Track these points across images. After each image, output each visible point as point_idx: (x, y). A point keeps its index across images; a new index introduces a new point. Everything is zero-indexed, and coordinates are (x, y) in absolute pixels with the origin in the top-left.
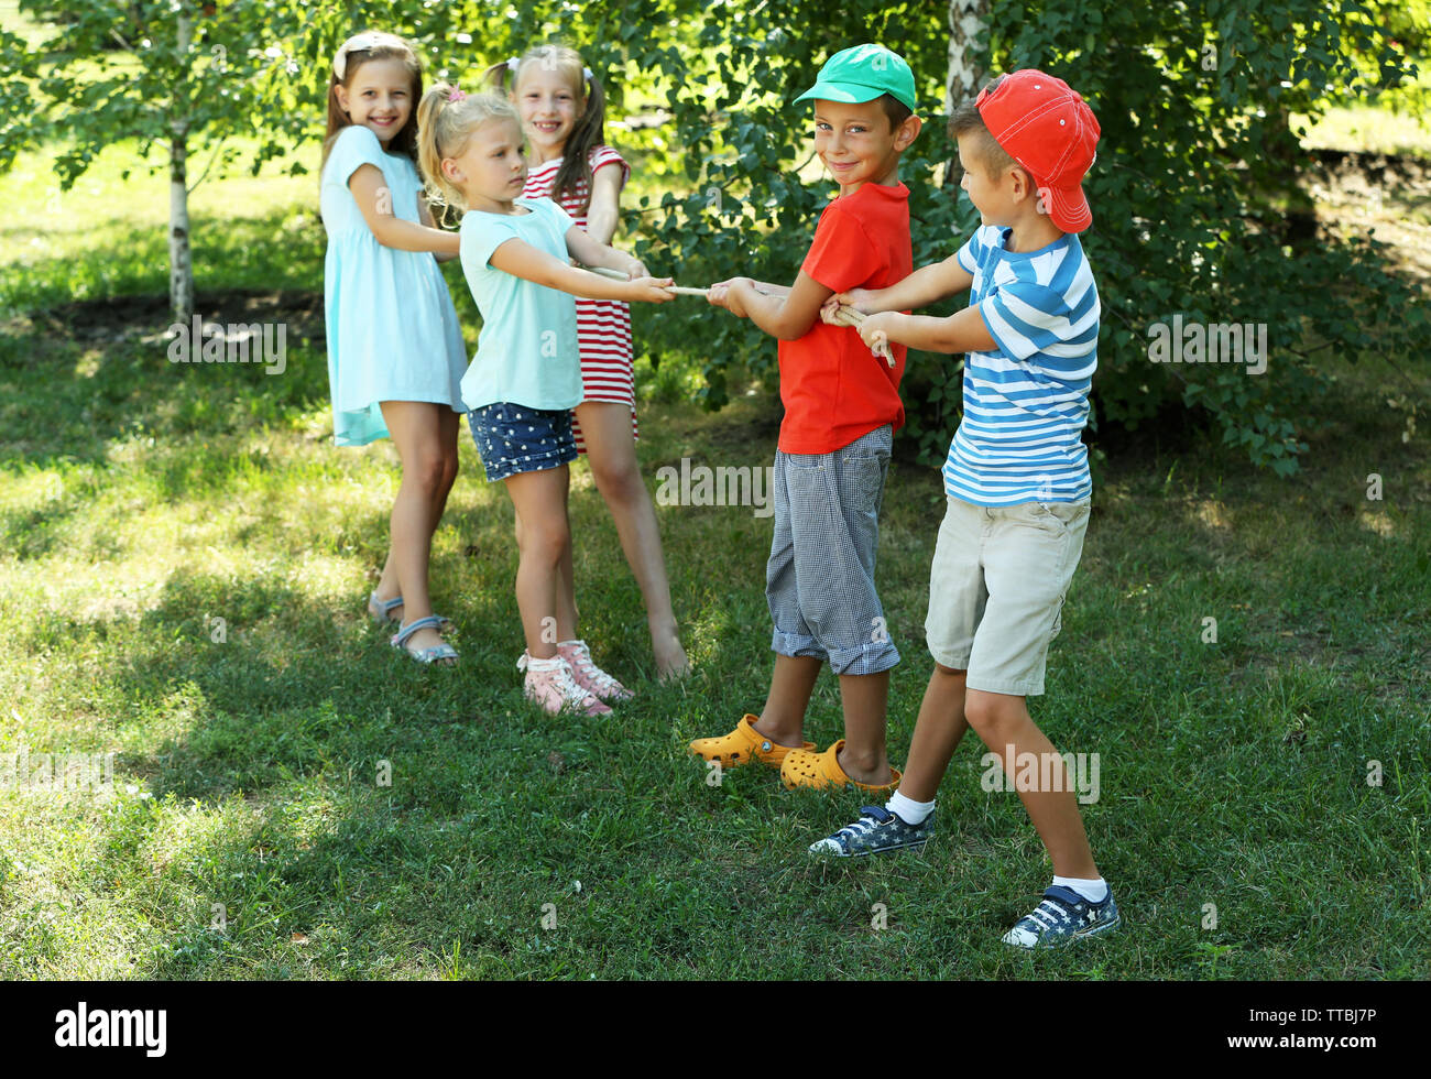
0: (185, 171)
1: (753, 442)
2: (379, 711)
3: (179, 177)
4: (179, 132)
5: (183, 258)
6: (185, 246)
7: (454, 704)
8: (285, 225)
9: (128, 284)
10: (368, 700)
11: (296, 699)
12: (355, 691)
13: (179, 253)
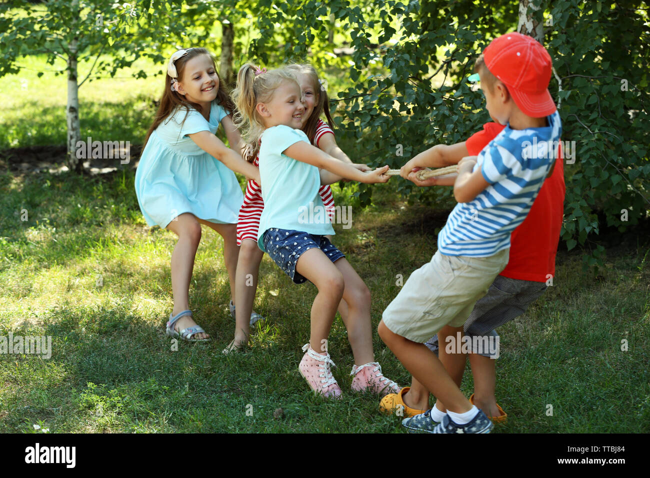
0: (76, 73)
1: (402, 236)
2: (182, 384)
3: (73, 78)
4: (73, 51)
5: (75, 125)
6: (76, 117)
7: (225, 381)
8: (135, 107)
9: (41, 138)
10: (176, 379)
11: (134, 377)
12: (169, 373)
13: (73, 122)
